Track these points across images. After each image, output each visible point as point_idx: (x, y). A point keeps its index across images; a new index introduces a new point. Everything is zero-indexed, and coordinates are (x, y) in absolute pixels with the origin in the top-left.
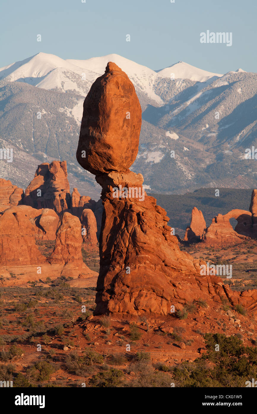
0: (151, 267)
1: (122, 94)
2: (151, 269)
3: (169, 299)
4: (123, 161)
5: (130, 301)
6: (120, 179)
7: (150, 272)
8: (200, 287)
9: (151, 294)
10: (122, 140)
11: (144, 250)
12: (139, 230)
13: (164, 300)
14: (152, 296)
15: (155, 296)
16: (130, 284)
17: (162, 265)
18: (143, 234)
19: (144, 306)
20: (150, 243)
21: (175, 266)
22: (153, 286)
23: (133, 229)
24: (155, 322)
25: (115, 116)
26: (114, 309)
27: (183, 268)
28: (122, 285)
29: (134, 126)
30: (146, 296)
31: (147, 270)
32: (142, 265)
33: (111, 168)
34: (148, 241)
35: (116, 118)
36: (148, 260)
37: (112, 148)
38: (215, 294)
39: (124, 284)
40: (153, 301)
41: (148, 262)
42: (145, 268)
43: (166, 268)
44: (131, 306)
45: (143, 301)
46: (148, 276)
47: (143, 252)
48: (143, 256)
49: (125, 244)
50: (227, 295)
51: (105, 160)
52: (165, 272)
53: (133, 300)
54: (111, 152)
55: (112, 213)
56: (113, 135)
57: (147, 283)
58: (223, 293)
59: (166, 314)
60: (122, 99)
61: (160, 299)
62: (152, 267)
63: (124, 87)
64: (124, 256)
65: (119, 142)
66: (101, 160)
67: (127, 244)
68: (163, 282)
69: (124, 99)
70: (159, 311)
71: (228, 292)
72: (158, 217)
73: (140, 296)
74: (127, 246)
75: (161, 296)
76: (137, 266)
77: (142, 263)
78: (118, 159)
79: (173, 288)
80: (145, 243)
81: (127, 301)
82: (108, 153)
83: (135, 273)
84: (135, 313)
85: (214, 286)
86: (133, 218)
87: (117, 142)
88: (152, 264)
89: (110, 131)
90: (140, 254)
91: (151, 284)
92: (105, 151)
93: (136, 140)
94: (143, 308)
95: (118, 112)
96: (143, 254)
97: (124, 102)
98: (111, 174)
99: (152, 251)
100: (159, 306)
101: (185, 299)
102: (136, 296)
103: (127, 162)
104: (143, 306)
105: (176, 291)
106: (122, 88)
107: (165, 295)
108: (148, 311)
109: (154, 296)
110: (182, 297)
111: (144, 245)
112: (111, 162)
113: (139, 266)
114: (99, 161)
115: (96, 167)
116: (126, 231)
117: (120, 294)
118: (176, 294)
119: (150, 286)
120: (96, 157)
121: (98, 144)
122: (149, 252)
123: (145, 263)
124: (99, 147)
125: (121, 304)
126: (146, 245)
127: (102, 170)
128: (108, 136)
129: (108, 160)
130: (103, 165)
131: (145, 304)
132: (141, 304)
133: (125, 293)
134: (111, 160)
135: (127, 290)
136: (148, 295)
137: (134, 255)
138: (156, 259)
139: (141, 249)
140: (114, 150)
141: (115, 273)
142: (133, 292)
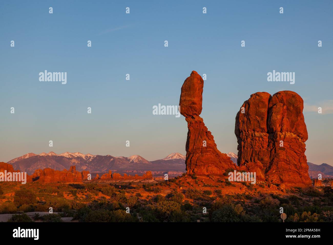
1: (200, 83)
7: (212, 156)
13: (218, 168)
16: (204, 162)
28: (200, 162)
32: (209, 153)
35: (199, 92)
40: (214, 169)
41: (211, 152)
44: (204, 171)
45: (210, 168)
46: (211, 158)
50: (236, 167)
53: (205, 168)
54: (196, 106)
61: (216, 168)
73: (208, 166)
79: (220, 164)
83: (206, 157)
84: (206, 173)
88: (213, 153)
91: (213, 161)
92: (193, 106)
107: (218, 166)
108: (212, 173)
109: (214, 166)
111: (210, 145)
112: (196, 111)
113: (208, 154)
114: (190, 110)
115: (188, 113)
116: (201, 139)
117: (199, 166)
118: (222, 166)
119: (212, 162)
120: (189, 108)
121: (190, 103)
122: (212, 148)
123: (210, 153)
124: (191, 104)
125: (200, 170)
126: (211, 145)
127: (191, 114)
128: (195, 99)
129: (194, 109)
130: (192, 112)
131: (210, 170)
132: (209, 170)
133: (202, 165)
134: (196, 110)
135: (202, 164)
136: (212, 166)
137: (205, 149)
138: (214, 151)
139: (208, 147)
140: (198, 105)
141: (196, 157)
142: (206, 164)
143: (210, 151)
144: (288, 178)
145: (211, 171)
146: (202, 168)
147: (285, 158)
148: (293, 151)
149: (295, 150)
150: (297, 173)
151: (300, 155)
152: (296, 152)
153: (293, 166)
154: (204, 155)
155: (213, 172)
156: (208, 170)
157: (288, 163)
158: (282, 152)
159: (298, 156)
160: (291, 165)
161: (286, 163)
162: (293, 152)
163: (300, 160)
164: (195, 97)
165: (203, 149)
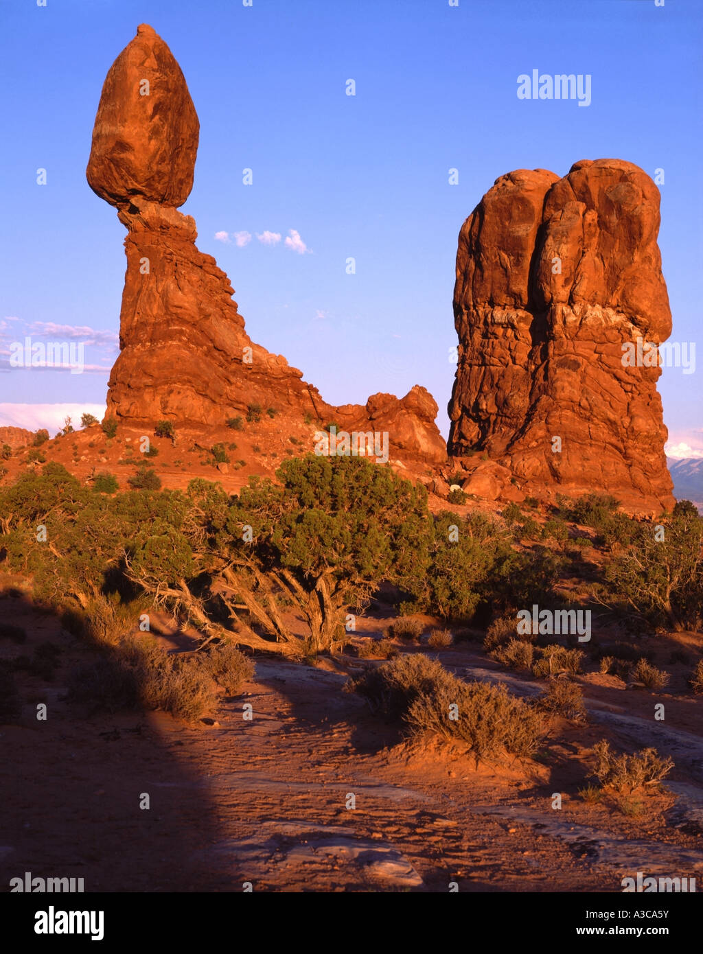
0: (190, 348)
1: (156, 67)
2: (190, 352)
3: (217, 399)
4: (153, 177)
5: (154, 400)
6: (153, 211)
7: (188, 355)
8: (274, 393)
9: (188, 389)
10: (150, 139)
11: (179, 320)
12: (172, 286)
13: (208, 401)
14: (189, 393)
15: (194, 393)
16: (156, 374)
17: (208, 347)
18: (179, 293)
19: (175, 408)
20: (188, 307)
22: (190, 378)
23: (165, 287)
24: (191, 433)
28: (142, 375)
29: (183, 140)
30: (179, 393)
31: (181, 352)
32: (175, 343)
33: (134, 187)
34: (186, 304)
36: (185, 336)
37: (133, 150)
38: (296, 406)
39: (145, 373)
40: (190, 402)
41: (185, 339)
42: (179, 347)
43: (216, 353)
44: (154, 408)
45: (173, 400)
46: (183, 361)
47: (177, 322)
48: (176, 328)
49: (152, 310)
50: (316, 408)
51: (124, 173)
52: (214, 358)
53: (158, 398)
54: (132, 158)
56: (135, 128)
57: (181, 372)
58: (309, 405)
59: (210, 423)
60: (154, 72)
61: (201, 398)
62: (193, 348)
63: (158, 58)
64: (150, 329)
65: (145, 141)
66: (118, 173)
67: (155, 311)
68: (208, 372)
69: (157, 74)
70: (199, 418)
71: (316, 405)
72: (214, 284)
73: (169, 392)
74: (155, 313)
75: (203, 393)
76: (167, 344)
77: (174, 340)
78: (143, 170)
80: (181, 308)
81: (148, 400)
82: (127, 159)
83: (163, 355)
84: (160, 419)
87: (141, 140)
88: (193, 343)
89: (129, 121)
90: (172, 325)
91: (188, 374)
92: (122, 155)
93: (187, 165)
94: (173, 411)
96: (177, 325)
97: (157, 78)
98: (137, 201)
99: (192, 321)
101: (243, 403)
102: (163, 392)
103: (161, 182)
104: (172, 408)
106: (155, 57)
107: (208, 392)
108: (181, 416)
109: (191, 393)
110: (240, 400)
111: (179, 311)
112: (134, 176)
113: (171, 345)
114: (115, 174)
115: (111, 187)
117: (139, 389)
119: (185, 377)
120: (110, 168)
121: (111, 144)
122: (188, 322)
123: (180, 340)
124: (113, 150)
125: (138, 405)
126: (183, 310)
127: (122, 192)
128: (127, 130)
129: (128, 172)
130: (121, 183)
131: (176, 405)
132: (170, 405)
133: (147, 386)
134: (132, 172)
135: (149, 381)
136: (182, 391)
137: (163, 327)
138: (199, 335)
139: (174, 317)
140: (136, 154)
141: (134, 356)
142: (160, 385)
143: (181, 332)
144: (580, 469)
145: (177, 408)
146: (147, 398)
147: (577, 398)
148: (608, 372)
149: (615, 370)
150: (615, 451)
151: (634, 389)
152: (619, 380)
153: (602, 425)
154: (157, 350)
155: (184, 415)
156: (165, 407)
157: (587, 414)
158: (568, 375)
159: (626, 391)
160: (596, 421)
161: (579, 415)
162: (607, 376)
163: (630, 407)
164: (126, 121)
165: (157, 327)
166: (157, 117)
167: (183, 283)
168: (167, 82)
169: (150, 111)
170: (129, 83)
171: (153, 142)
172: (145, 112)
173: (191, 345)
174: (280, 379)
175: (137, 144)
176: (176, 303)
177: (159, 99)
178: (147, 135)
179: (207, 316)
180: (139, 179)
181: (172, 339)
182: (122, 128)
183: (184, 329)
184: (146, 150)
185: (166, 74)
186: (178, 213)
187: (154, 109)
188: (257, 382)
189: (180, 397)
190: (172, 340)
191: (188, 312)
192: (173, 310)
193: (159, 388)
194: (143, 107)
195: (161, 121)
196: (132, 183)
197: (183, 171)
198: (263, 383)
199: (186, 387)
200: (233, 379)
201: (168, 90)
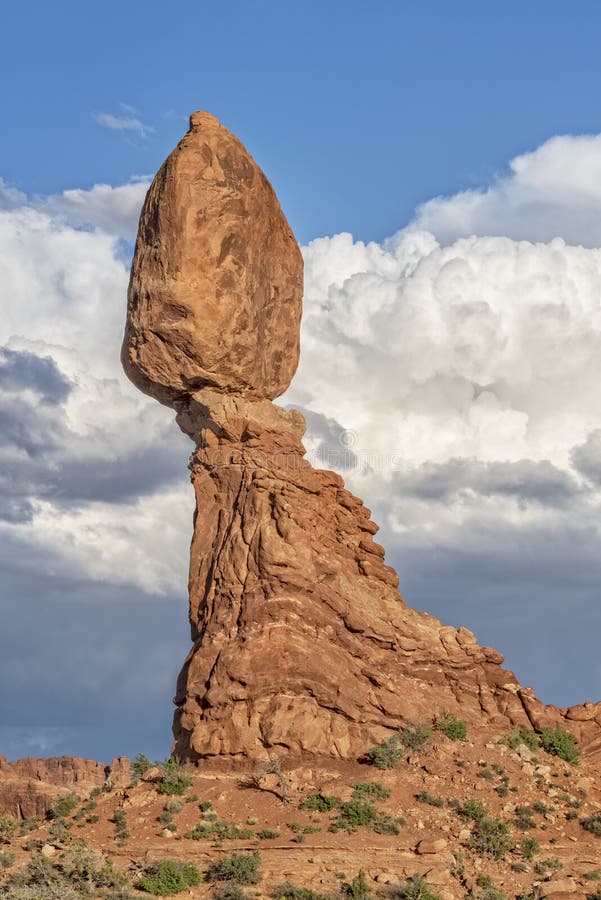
0: (304, 631)
1: (222, 179)
2: (305, 637)
3: (356, 714)
4: (228, 355)
5: (249, 723)
6: (231, 410)
7: (301, 644)
8: (456, 694)
9: (304, 700)
10: (219, 295)
11: (284, 585)
12: (270, 531)
13: (339, 718)
14: (307, 707)
15: (315, 707)
16: (249, 678)
17: (336, 628)
18: (281, 541)
19: (285, 734)
20: (298, 564)
21: (381, 635)
22: (308, 681)
23: (258, 532)
24: (314, 776)
25: (198, 228)
26: (208, 745)
27: (407, 643)
28: (227, 682)
29: (276, 288)
30: (290, 708)
31: (291, 639)
32: (279, 625)
33: (197, 374)
34: (294, 559)
35: (202, 233)
36: (294, 611)
37: (193, 315)
38: (496, 714)
39: (232, 679)
40: (309, 721)
41: (294, 616)
42: (288, 632)
43: (350, 636)
44: (250, 737)
45: (281, 721)
46: (295, 654)
47: (280, 590)
48: (279, 599)
49: (238, 573)
51: (180, 353)
52: (346, 645)
53: (256, 719)
54: (191, 327)
55: (213, 502)
56: (193, 280)
57: (292, 672)
58: (517, 709)
59: (345, 755)
60: (219, 188)
61: (328, 714)
62: (309, 631)
63: (226, 163)
64: (236, 604)
65: (210, 299)
66: (170, 354)
67: (244, 574)
68: (338, 669)
69: (225, 191)
70: (327, 747)
71: (530, 707)
72: (342, 518)
73: (274, 708)
74: (243, 578)
75: (332, 706)
76: (267, 628)
77: (278, 620)
78: (211, 346)
79: (370, 689)
80: (286, 566)
81: (240, 725)
82: (184, 331)
83: (260, 646)
84: (263, 756)
85: (495, 694)
86: (258, 503)
87: (204, 298)
88: (309, 623)
89: (183, 269)
90: (272, 595)
91: (302, 675)
92: (176, 325)
93: (286, 329)
94: (282, 740)
95: (205, 219)
96: (282, 595)
97: (224, 197)
98: (203, 396)
99: (306, 585)
100: (325, 732)
101: (401, 717)
102: (263, 708)
103: (243, 362)
104: (280, 735)
105: (377, 696)
106: (220, 163)
107: (341, 704)
108: (296, 747)
109: (311, 706)
110: (395, 711)
112: (196, 357)
113: (272, 629)
116: (240, 539)
117: (224, 706)
118: (377, 703)
119: (299, 681)
122: (299, 589)
123: (288, 620)
124: (161, 317)
125: (224, 733)
126: (288, 570)
127: (179, 384)
128: (180, 284)
129: (187, 351)
130: (177, 369)
131: (286, 728)
132: (275, 729)
133: (236, 700)
134: (193, 351)
135: (240, 692)
136: (295, 705)
137: (259, 599)
138: (319, 609)
139: (275, 582)
140: (198, 321)
141: (213, 652)
142: (257, 697)
143: (290, 606)
145: (289, 735)
146: (238, 719)
154: (250, 638)
164: (177, 269)
165: (249, 600)
166: (229, 258)
167: (287, 524)
168: (241, 202)
169: (216, 251)
170: (179, 210)
171: (225, 300)
172: (208, 253)
173: (306, 627)
174: (464, 668)
175: (198, 307)
176: (276, 560)
177: (230, 229)
178: (213, 289)
179: (330, 575)
180: (205, 361)
181: (273, 618)
182: (173, 282)
183: (292, 600)
184: (212, 312)
185: (239, 189)
186: (276, 409)
187: (223, 245)
188: (424, 677)
189: (291, 715)
190: (274, 620)
191: (296, 572)
192: (272, 570)
193: (256, 702)
194: (204, 244)
195: (236, 263)
196: (195, 369)
197: (279, 339)
198: (434, 678)
199: (302, 696)
200: (381, 678)
201: (244, 214)
